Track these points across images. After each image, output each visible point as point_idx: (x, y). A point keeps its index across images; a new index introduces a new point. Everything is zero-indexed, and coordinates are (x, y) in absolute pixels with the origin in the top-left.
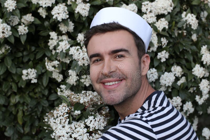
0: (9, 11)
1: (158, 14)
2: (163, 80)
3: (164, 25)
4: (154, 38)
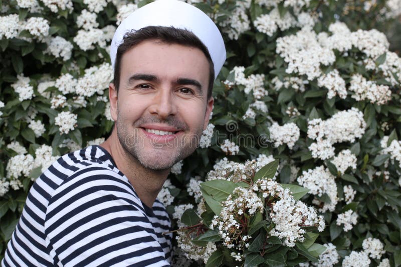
0: (63, 133)
1: (338, 142)
2: (348, 265)
3: (349, 163)
4: (331, 186)
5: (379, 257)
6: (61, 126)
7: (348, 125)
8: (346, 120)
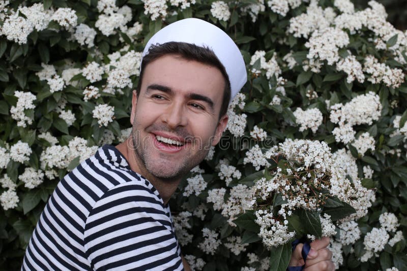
0: (102, 125)
1: (357, 125)
2: (369, 241)
3: (368, 145)
4: (353, 168)
5: (394, 230)
6: (100, 119)
7: (367, 108)
8: (365, 104)
